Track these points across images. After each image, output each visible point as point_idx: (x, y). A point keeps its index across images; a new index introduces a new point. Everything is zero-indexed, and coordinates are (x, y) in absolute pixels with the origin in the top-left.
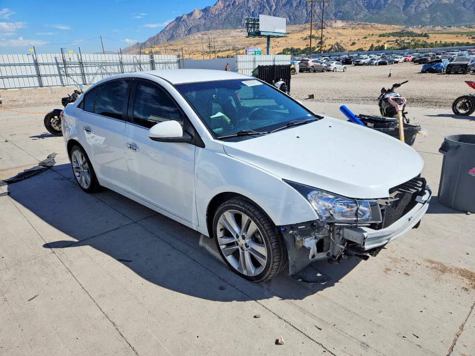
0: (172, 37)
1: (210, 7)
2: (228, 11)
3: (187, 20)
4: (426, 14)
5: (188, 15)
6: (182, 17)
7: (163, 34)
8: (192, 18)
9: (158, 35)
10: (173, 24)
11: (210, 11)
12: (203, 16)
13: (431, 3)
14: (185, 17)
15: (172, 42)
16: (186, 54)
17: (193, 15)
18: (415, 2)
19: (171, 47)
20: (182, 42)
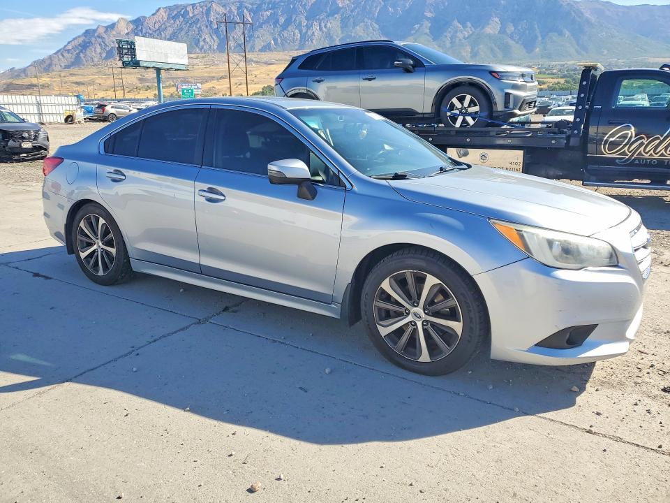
0: (77, 62)
1: (145, 18)
2: (176, 25)
3: (105, 36)
4: (466, 46)
5: (107, 28)
6: (95, 31)
7: (61, 57)
8: (114, 33)
9: (50, 57)
10: (81, 40)
11: (145, 24)
12: (133, 31)
13: (471, 32)
14: (101, 30)
15: (75, 70)
16: (100, 90)
17: (116, 29)
18: (450, 30)
19: (74, 79)
20: (94, 70)
